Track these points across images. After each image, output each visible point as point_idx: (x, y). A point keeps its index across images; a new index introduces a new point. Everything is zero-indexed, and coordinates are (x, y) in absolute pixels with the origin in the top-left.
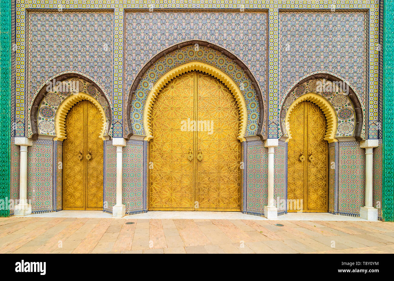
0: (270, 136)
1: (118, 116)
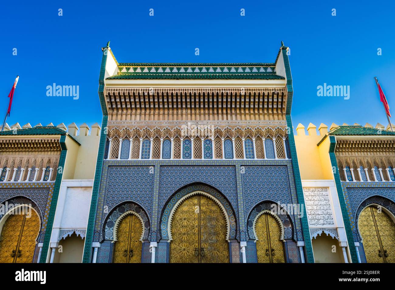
0: (242, 240)
1: (154, 228)
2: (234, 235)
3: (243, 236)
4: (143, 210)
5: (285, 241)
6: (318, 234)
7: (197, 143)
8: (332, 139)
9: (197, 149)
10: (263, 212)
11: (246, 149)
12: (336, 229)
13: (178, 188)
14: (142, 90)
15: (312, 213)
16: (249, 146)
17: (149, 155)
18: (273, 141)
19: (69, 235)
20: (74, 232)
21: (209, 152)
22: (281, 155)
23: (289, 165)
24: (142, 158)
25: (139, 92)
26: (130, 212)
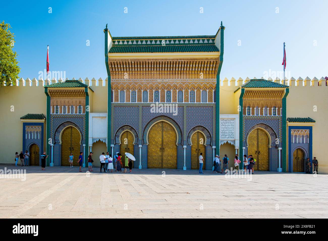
0: (184, 145)
1: (140, 138)
2: (180, 143)
3: (185, 142)
4: (134, 129)
5: (206, 146)
6: (224, 143)
7: (162, 93)
8: (243, 90)
9: (162, 96)
10: (197, 131)
11: (190, 96)
12: (234, 141)
13: (152, 119)
14: (130, 60)
15: (223, 132)
16: (192, 94)
17: (136, 100)
18: (206, 92)
19: (97, 141)
20: (100, 140)
21: (169, 98)
22: (210, 100)
23: (214, 106)
24: (132, 102)
25: (129, 61)
26: (127, 130)
